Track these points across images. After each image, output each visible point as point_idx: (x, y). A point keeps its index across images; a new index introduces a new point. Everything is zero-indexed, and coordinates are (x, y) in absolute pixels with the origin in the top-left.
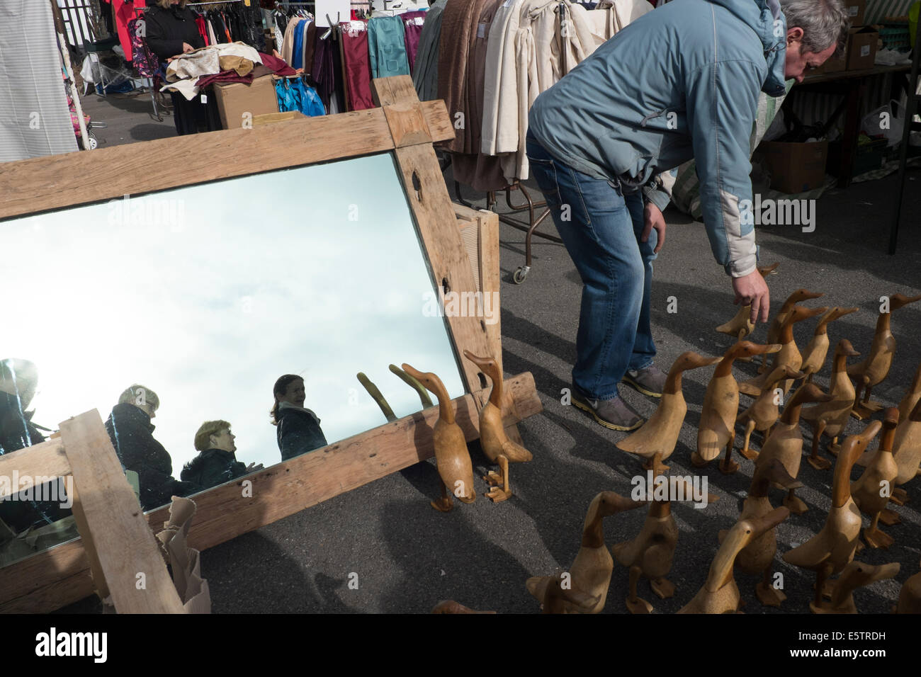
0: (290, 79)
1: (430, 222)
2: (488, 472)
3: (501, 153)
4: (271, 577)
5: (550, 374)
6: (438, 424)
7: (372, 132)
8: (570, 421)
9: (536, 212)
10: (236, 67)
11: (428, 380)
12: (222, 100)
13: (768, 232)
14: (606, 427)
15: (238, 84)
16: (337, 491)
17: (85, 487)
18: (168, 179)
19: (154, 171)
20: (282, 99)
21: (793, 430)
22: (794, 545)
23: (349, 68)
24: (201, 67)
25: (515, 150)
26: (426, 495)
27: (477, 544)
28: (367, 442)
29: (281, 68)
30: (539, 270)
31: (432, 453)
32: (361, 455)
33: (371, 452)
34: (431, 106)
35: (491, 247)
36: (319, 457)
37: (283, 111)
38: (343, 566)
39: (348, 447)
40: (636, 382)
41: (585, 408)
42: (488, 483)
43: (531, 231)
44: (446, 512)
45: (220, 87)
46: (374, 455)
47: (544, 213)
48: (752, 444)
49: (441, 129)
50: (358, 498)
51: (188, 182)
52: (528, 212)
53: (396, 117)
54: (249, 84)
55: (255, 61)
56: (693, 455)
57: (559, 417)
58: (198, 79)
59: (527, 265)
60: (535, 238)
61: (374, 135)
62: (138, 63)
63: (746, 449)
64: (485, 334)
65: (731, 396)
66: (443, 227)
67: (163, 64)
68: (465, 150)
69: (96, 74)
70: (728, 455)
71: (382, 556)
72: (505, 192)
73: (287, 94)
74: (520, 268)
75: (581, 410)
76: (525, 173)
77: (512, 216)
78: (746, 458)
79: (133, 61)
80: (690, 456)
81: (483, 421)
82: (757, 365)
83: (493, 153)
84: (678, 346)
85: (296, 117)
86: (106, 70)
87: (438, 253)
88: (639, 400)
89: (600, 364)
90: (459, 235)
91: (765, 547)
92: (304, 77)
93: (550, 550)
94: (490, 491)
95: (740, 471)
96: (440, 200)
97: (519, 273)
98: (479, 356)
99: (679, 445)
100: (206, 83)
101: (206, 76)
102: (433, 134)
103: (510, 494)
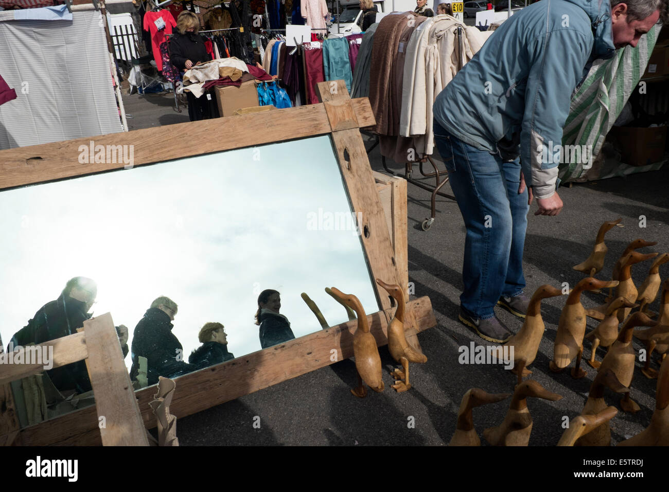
0: (268, 83)
1: (356, 185)
2: (394, 370)
3: (413, 135)
4: (233, 439)
5: (445, 298)
6: (357, 332)
7: (316, 120)
8: (458, 334)
9: (441, 178)
10: (230, 75)
11: (349, 300)
12: (220, 98)
13: (618, 195)
14: (485, 339)
15: (231, 86)
16: (282, 378)
17: (95, 367)
18: (172, 153)
19: (162, 147)
20: (262, 97)
21: (627, 347)
22: (627, 437)
23: (309, 75)
24: (206, 75)
25: (423, 133)
26: (348, 384)
27: (383, 422)
28: (305, 344)
29: (262, 75)
30: (441, 221)
31: (353, 354)
32: (302, 352)
33: (308, 351)
34: (359, 102)
35: (401, 203)
36: (270, 353)
37: (262, 105)
38: (284, 433)
39: (291, 346)
40: (509, 306)
41: (470, 324)
42: (394, 377)
43: (435, 192)
44: (362, 398)
45: (219, 89)
46: (311, 353)
47: (445, 179)
48: (598, 356)
49: (365, 118)
50: (298, 384)
51: (185, 155)
52: (435, 178)
53: (333, 110)
54: (238, 87)
55: (244, 71)
56: (551, 363)
57: (450, 330)
58: (204, 83)
59: (432, 217)
60: (438, 197)
61: (317, 122)
62: (166, 72)
63: (593, 360)
64: (395, 268)
65: (580, 319)
66: (365, 189)
67: (181, 73)
68: (388, 133)
69: (138, 80)
70: (578, 364)
71: (313, 428)
72: (418, 164)
73: (265, 93)
74: (427, 219)
75: (466, 326)
76: (430, 150)
77: (424, 181)
78: (593, 368)
79: (163, 70)
80: (549, 363)
81: (390, 331)
82: (605, 296)
83: (407, 135)
84: (544, 280)
85: (271, 109)
86: (145, 77)
87: (361, 207)
88: (511, 320)
89: (480, 291)
90: (377, 195)
91: (601, 437)
92: (277, 81)
93: (437, 430)
94: (395, 384)
95: (588, 377)
96: (364, 169)
97: (426, 223)
98: (390, 284)
99: (539, 355)
100: (209, 86)
101: (209, 81)
102: (360, 121)
103: (410, 387)
